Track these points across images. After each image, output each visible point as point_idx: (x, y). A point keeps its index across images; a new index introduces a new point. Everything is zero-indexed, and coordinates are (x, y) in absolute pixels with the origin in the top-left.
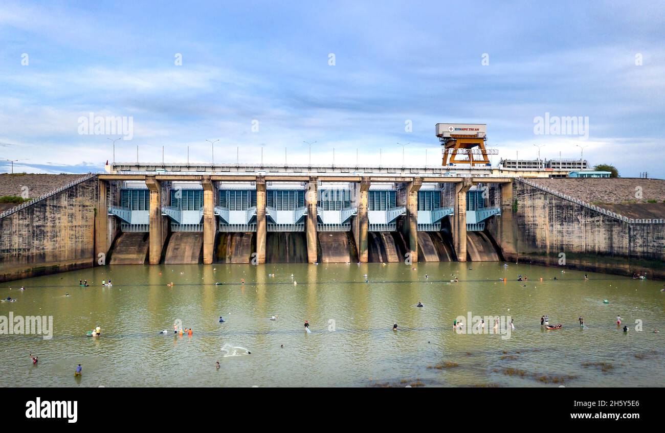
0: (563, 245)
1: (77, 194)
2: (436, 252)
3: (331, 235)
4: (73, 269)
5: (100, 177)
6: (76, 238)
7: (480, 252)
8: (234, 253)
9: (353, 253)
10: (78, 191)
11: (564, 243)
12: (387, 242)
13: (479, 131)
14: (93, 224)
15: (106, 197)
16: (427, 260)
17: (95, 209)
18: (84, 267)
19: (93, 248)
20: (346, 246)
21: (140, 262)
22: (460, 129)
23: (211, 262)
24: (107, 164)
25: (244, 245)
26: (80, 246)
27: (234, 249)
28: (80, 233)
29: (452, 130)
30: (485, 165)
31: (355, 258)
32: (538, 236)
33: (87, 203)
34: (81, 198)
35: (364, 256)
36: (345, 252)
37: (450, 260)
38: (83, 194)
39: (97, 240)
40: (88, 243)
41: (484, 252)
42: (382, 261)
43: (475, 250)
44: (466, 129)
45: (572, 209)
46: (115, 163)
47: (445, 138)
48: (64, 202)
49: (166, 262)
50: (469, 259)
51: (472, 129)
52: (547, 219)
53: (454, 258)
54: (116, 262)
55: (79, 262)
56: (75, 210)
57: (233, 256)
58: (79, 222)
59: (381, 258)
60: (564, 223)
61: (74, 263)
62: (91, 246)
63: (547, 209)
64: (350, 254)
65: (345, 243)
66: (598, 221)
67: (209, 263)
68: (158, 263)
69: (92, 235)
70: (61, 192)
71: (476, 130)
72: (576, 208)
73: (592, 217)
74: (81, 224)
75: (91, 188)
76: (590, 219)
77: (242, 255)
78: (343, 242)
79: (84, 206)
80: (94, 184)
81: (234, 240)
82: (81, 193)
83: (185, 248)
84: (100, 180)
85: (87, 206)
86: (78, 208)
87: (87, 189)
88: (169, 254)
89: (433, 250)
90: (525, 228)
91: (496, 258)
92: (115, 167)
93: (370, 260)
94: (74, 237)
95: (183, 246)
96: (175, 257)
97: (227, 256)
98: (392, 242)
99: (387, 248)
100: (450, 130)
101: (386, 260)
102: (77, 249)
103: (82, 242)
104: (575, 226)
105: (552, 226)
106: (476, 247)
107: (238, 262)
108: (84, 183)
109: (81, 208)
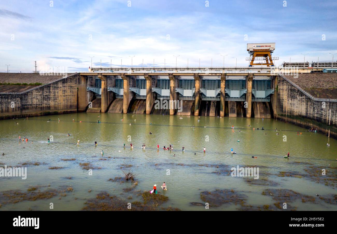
0: (291, 111)
1: (67, 81)
2: (236, 112)
3: (186, 102)
4: (65, 113)
5: (81, 74)
6: (67, 100)
7: (261, 113)
8: (138, 109)
9: (193, 111)
10: (68, 80)
11: (292, 110)
12: (212, 106)
13: (271, 47)
14: (77, 94)
15: (85, 83)
16: (230, 116)
17: (78, 88)
18: (71, 112)
19: (77, 104)
20: (190, 107)
21: (98, 112)
22: (260, 46)
23: (126, 113)
24: (89, 68)
25: (143, 105)
26: (69, 104)
27: (138, 107)
28: (69, 98)
29: (255, 47)
30: (266, 66)
31: (193, 113)
32: (284, 106)
33: (73, 86)
34: (69, 83)
35: (197, 112)
36: (189, 110)
37: (242, 116)
38: (71, 82)
39: (80, 101)
40: (74, 102)
41: (263, 113)
42: (206, 115)
43: (259, 112)
44: (263, 46)
45: (295, 92)
46: (92, 68)
47: (251, 51)
48: (60, 85)
49: (108, 112)
50: (253, 116)
51: (267, 46)
52: (287, 97)
53: (245, 116)
54: (89, 111)
55: (69, 110)
56: (66, 88)
57: (137, 110)
58: (68, 93)
59: (206, 114)
60: (292, 99)
61: (66, 111)
62: (76, 104)
63: (287, 91)
64: (191, 111)
65: (191, 106)
66: (303, 99)
67: (125, 113)
68: (104, 112)
69: (77, 99)
70: (59, 81)
71: (269, 46)
72: (296, 91)
73: (301, 96)
74: (70, 94)
75: (75, 79)
76: (301, 98)
77: (141, 110)
78: (190, 105)
79: (71, 87)
80: (78, 77)
81: (140, 103)
82: (69, 81)
83: (118, 106)
84: (81, 75)
85: (73, 87)
86: (68, 88)
87: (73, 79)
88: (111, 108)
89: (235, 111)
90: (279, 101)
91: (269, 116)
92: (92, 69)
93: (200, 114)
94: (66, 100)
95: (117, 104)
96: (112, 110)
97: (134, 110)
98: (215, 106)
99: (211, 109)
100: (253, 47)
101: (208, 115)
102: (68, 105)
103: (70, 102)
104: (296, 101)
105: (288, 100)
106: (260, 110)
107: (139, 113)
108: (71, 77)
109: (69, 88)
